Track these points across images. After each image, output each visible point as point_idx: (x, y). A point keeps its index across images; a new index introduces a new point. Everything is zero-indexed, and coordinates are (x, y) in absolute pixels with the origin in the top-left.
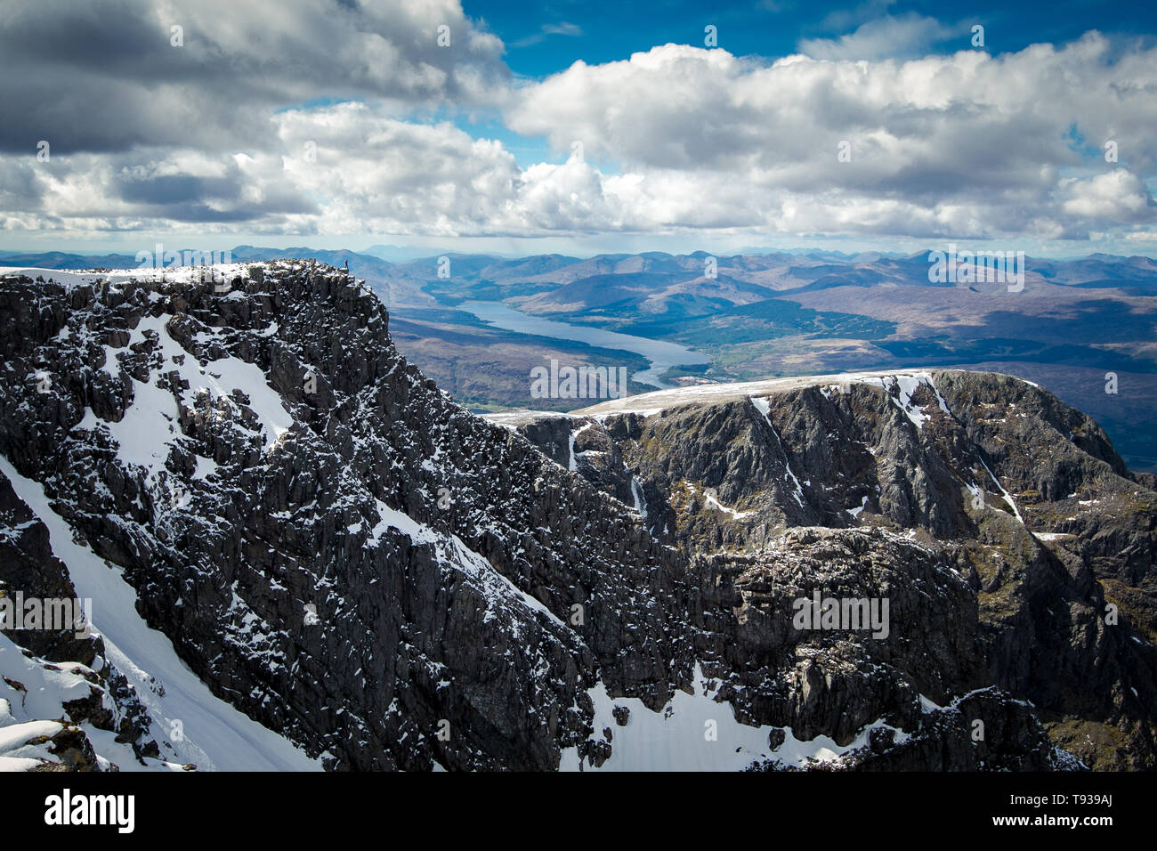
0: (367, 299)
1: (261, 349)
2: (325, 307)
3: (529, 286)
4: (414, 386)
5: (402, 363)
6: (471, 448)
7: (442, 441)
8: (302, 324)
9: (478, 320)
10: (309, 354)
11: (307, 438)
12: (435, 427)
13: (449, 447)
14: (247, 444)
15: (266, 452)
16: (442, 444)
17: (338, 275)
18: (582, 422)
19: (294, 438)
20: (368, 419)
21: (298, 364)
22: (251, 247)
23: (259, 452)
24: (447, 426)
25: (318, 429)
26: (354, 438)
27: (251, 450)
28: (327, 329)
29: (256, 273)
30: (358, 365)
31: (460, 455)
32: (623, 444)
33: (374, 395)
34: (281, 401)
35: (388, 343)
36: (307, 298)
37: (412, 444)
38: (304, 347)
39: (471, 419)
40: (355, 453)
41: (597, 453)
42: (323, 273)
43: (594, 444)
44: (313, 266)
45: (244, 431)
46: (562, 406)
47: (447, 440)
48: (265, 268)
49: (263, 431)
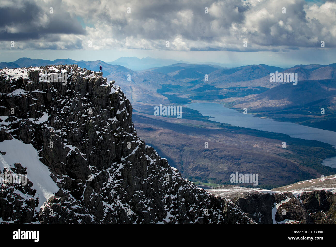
0: (116, 95)
1: (36, 133)
2: (84, 101)
3: (241, 90)
4: (151, 163)
5: (142, 145)
6: (195, 213)
7: (172, 207)
8: (67, 114)
9: (202, 116)
10: (72, 138)
11: (68, 202)
12: (167, 196)
13: (177, 212)
14: (24, 205)
15: (38, 211)
16: (172, 210)
17: (94, 77)
18: (283, 197)
19: (58, 201)
20: (115, 189)
21: (63, 145)
22: (29, 59)
23: (33, 212)
24: (176, 196)
25: (77, 195)
26: (104, 204)
27: (27, 209)
28: (85, 118)
29: (34, 75)
30: (108, 146)
31: (186, 219)
32: (315, 214)
33: (120, 170)
34: (50, 173)
35: (131, 130)
36: (71, 95)
37: (149, 209)
38: (67, 132)
39: (195, 191)
40: (105, 215)
41: (294, 221)
42: (83, 76)
43: (292, 215)
44: (76, 70)
45: (22, 195)
46: (267, 185)
47: (176, 206)
48: (40, 72)
49: (36, 196)
